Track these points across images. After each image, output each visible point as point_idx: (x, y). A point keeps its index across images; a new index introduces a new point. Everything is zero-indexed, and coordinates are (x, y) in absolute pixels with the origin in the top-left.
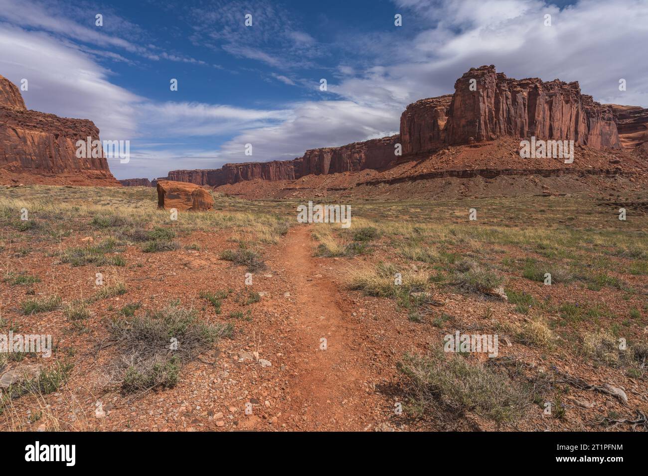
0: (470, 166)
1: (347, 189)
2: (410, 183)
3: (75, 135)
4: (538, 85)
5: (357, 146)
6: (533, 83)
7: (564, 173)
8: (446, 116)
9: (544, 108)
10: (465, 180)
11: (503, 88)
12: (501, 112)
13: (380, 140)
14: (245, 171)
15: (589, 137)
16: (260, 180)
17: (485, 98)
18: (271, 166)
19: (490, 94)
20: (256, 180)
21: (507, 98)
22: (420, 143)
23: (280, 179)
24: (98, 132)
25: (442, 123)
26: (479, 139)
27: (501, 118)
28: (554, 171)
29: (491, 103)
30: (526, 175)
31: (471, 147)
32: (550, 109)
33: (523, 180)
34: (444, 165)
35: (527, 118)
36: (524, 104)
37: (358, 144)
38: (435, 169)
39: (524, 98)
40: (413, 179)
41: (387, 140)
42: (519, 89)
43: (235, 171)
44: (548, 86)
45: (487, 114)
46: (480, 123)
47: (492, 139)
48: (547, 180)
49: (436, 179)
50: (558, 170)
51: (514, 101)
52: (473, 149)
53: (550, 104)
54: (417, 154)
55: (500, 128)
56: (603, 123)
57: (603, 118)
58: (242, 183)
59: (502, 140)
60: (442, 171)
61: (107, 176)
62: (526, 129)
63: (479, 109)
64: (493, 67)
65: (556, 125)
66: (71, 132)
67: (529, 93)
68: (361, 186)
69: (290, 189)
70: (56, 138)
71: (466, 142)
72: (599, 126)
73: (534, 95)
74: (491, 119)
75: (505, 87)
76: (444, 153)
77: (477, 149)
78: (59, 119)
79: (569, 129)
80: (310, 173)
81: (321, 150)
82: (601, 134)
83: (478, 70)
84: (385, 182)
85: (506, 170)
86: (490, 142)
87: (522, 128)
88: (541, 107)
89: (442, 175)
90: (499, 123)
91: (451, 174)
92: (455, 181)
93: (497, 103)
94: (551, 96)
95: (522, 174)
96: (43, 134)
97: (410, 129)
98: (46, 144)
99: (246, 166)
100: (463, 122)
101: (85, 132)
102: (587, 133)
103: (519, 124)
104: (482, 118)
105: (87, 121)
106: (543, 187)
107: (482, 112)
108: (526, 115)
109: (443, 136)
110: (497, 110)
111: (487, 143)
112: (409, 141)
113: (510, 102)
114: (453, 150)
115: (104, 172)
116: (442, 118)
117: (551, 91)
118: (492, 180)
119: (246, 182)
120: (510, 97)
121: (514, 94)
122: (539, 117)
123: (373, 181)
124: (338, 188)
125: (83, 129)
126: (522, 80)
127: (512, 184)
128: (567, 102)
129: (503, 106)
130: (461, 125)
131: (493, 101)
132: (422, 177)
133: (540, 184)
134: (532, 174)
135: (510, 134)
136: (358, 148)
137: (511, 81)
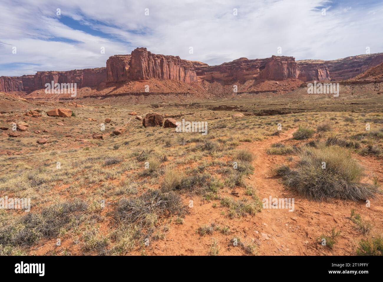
0: (139, 91)
1: (74, 99)
2: (115, 97)
4: (163, 58)
5: (77, 72)
6: (161, 57)
7: (171, 94)
8: (129, 65)
9: (167, 67)
10: (137, 97)
11: (151, 58)
12: (150, 68)
13: (93, 70)
15: (186, 77)
17: (144, 61)
19: (145, 60)
21: (152, 62)
22: (118, 76)
25: (127, 68)
26: (142, 79)
27: (151, 71)
28: (167, 93)
29: (146, 64)
30: (159, 95)
31: (140, 82)
32: (169, 67)
33: (157, 97)
34: (129, 90)
35: (160, 71)
36: (159, 65)
37: (78, 70)
38: (125, 91)
39: (159, 63)
40: (116, 95)
41: (98, 70)
42: (156, 59)
44: (167, 58)
45: (145, 69)
46: (142, 72)
47: (148, 79)
48: (165, 97)
49: (126, 96)
50: (169, 93)
51: (155, 63)
52: (140, 83)
53: (169, 65)
54: (116, 82)
55: (150, 75)
56: (191, 72)
57: (191, 70)
59: (151, 80)
60: (128, 92)
62: (160, 75)
63: (142, 66)
64: (146, 49)
65: (171, 74)
67: (160, 60)
68: (87, 98)
71: (137, 80)
72: (189, 73)
73: (162, 61)
74: (146, 70)
75: (151, 57)
76: (129, 84)
77: (142, 83)
79: (176, 75)
81: (50, 72)
82: (190, 76)
83: (140, 49)
84: (101, 96)
85: (152, 93)
86: (147, 80)
87: (159, 74)
88: (165, 67)
89: (128, 94)
90: (150, 72)
91: (132, 94)
92: (134, 97)
93: (149, 64)
94: (169, 62)
95: (157, 94)
97: (112, 69)
100: (136, 71)
102: (185, 76)
103: (158, 73)
104: (143, 70)
106: (163, 99)
107: (143, 68)
108: (160, 69)
109: (128, 75)
110: (149, 67)
111: (146, 80)
112: (112, 75)
113: (154, 64)
114: (132, 83)
116: (127, 66)
117: (169, 60)
118: (147, 97)
120: (153, 62)
121: (155, 60)
122: (165, 71)
123: (95, 95)
124: (67, 98)
126: (157, 55)
127: (154, 98)
128: (175, 64)
129: (151, 65)
130: (135, 72)
131: (147, 63)
132: (120, 95)
133: (163, 98)
134: (160, 94)
135: (155, 77)
136: (78, 73)
137: (153, 55)
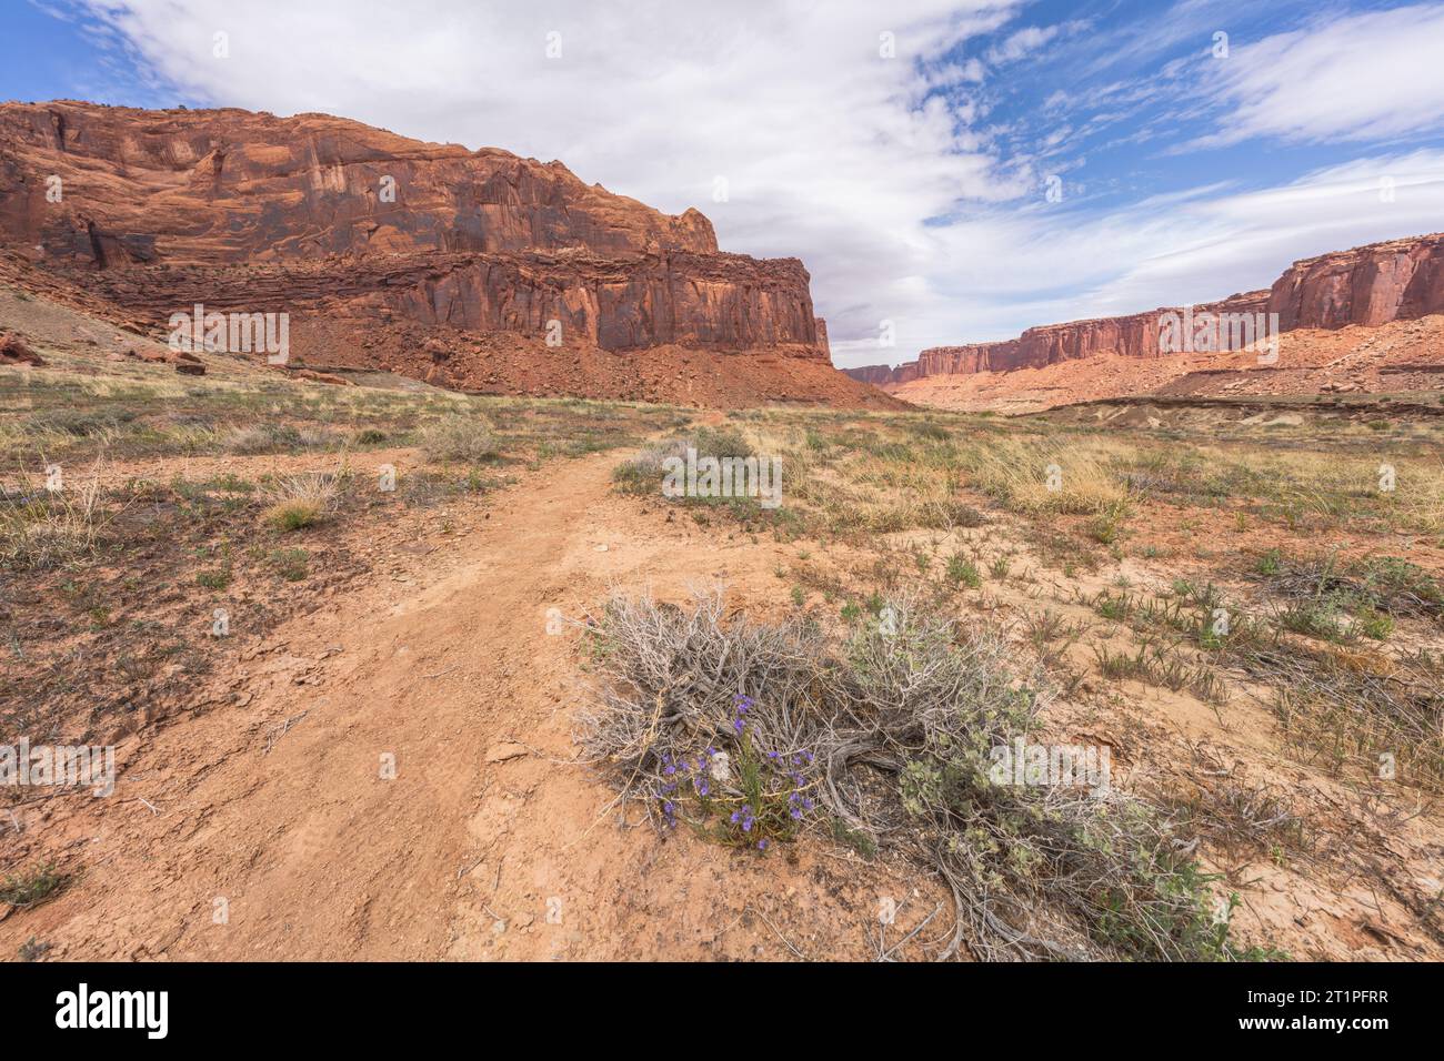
3: (774, 285)
14: (1074, 339)
16: (1111, 357)
18: (1148, 322)
20: (1101, 356)
24: (808, 279)
43: (1050, 341)
58: (1063, 365)
66: (769, 281)
69: (1213, 373)
70: (747, 293)
78: (754, 263)
80: (1297, 326)
96: (729, 286)
98: (730, 302)
99: (1080, 327)
101: (787, 279)
105: (792, 260)
115: (809, 347)
119: (1074, 361)
125: (785, 275)
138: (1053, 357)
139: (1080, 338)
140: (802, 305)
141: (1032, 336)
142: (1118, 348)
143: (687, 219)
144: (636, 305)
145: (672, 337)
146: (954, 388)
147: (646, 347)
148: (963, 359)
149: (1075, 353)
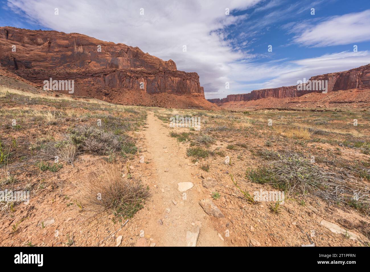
3: (190, 79)
16: (272, 98)
20: (269, 98)
23: (285, 97)
24: (199, 78)
43: (258, 94)
58: (261, 99)
61: (200, 96)
66: (189, 78)
69: (294, 102)
70: (184, 81)
78: (185, 73)
96: (179, 79)
98: (180, 83)
99: (264, 91)
101: (194, 77)
105: (195, 73)
115: (199, 94)
119: (263, 99)
138: (258, 98)
139: (264, 93)
140: (197, 84)
141: (253, 92)
142: (273, 96)
143: (169, 62)
144: (156, 83)
145: (165, 91)
146: (235, 104)
147: (158, 93)
148: (237, 98)
149: (263, 97)
